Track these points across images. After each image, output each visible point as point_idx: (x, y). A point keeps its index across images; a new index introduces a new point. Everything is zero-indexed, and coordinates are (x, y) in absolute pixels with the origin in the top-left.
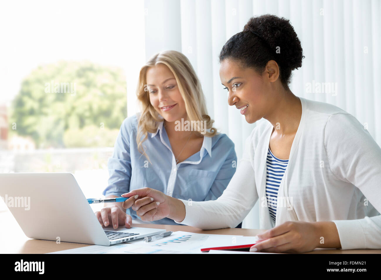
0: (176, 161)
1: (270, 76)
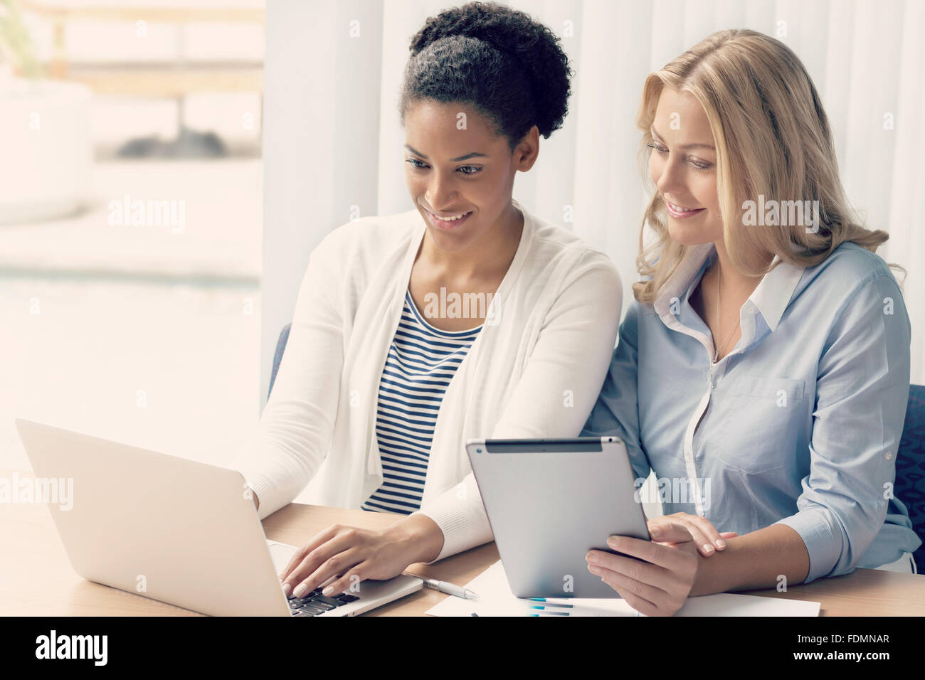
1: (523, 158)
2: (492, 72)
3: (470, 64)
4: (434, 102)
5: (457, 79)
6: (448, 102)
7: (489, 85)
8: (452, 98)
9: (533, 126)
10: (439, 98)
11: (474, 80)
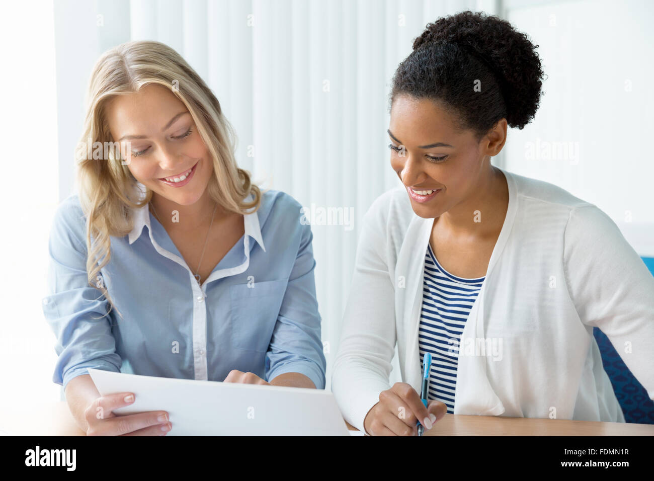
0: (197, 278)
1: (491, 145)
2: (463, 74)
3: (443, 66)
4: (410, 96)
5: (430, 78)
6: (420, 98)
7: (458, 86)
8: (424, 95)
9: (502, 118)
10: (414, 94)
11: (445, 81)
